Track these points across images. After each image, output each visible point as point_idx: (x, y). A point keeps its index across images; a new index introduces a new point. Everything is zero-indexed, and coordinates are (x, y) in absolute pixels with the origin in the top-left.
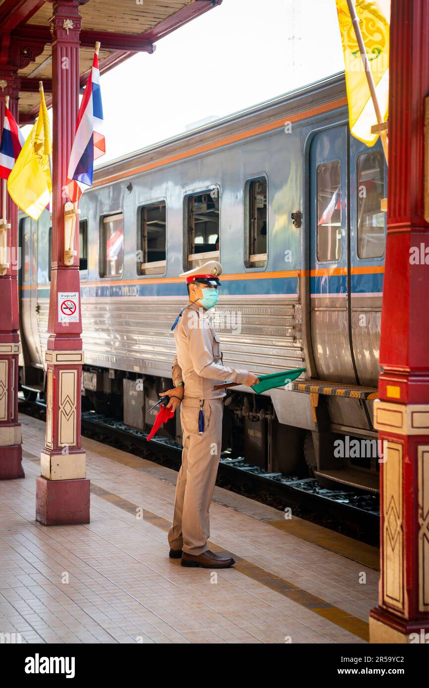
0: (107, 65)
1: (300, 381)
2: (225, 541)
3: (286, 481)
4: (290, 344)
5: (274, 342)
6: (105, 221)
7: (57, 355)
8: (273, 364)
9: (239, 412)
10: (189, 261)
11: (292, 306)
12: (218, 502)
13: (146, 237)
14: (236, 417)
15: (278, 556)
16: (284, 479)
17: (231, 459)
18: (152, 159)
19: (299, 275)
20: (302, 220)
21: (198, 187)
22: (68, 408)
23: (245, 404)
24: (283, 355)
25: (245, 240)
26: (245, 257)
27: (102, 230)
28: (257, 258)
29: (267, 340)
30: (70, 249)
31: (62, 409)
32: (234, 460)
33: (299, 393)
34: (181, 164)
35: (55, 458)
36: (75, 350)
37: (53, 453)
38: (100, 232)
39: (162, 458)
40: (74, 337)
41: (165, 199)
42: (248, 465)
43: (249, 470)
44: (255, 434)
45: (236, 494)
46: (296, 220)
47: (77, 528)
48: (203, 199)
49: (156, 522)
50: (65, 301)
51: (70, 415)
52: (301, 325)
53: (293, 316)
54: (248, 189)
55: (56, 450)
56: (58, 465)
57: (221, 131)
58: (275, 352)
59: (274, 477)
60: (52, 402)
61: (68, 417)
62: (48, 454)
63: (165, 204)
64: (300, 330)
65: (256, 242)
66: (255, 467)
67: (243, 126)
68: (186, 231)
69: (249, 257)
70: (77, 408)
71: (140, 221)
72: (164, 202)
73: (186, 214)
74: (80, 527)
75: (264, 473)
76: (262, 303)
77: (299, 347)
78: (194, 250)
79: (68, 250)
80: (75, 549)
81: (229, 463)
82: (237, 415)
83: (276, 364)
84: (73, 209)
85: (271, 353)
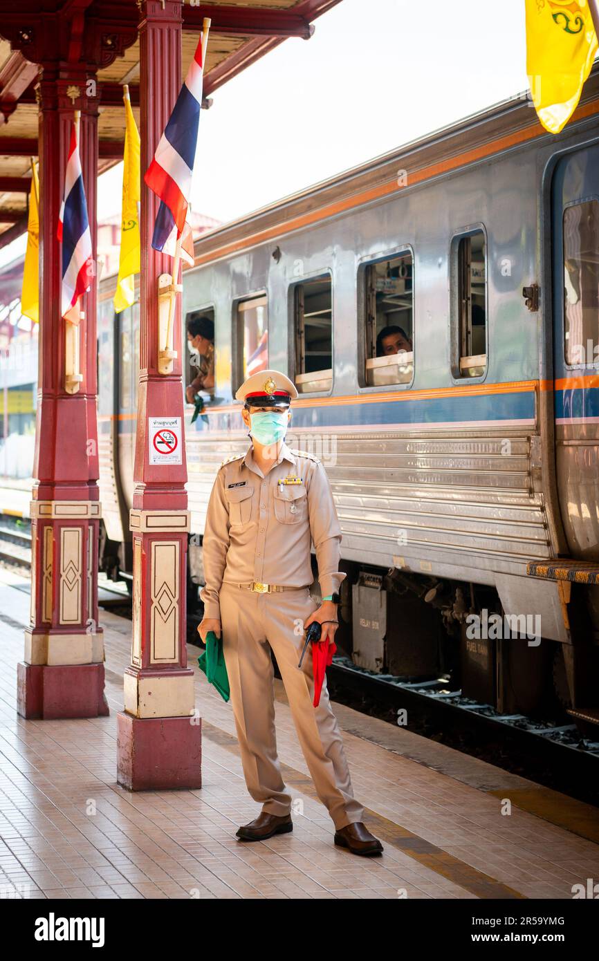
0: (241, 61)
1: (539, 561)
2: (416, 821)
3: (536, 728)
4: (523, 501)
5: (499, 498)
6: (240, 310)
7: (147, 516)
8: (498, 533)
9: (447, 613)
10: (368, 370)
11: (525, 439)
12: (412, 758)
13: (302, 332)
14: (444, 622)
15: (501, 847)
16: (531, 724)
17: (448, 692)
18: (310, 208)
19: (537, 388)
20: (541, 299)
21: (379, 250)
22: (165, 603)
23: (457, 599)
24: (513, 519)
25: (451, 333)
26: (452, 361)
27: (236, 324)
28: (473, 361)
29: (488, 495)
30: (166, 348)
31: (155, 604)
32: (454, 694)
33: (540, 581)
34: (354, 213)
35: (146, 682)
36: (176, 509)
37: (141, 674)
38: (233, 327)
39: (336, 688)
40: (174, 489)
41: (330, 271)
42: (475, 701)
43: (476, 710)
44: (477, 649)
45: (443, 746)
46: (530, 299)
47: (179, 796)
48: (400, 272)
49: (308, 788)
50: (160, 432)
51: (168, 614)
52: (540, 468)
53: (528, 455)
54: (457, 250)
55: (147, 669)
56: (150, 693)
57: (414, 159)
58: (500, 513)
59: (517, 721)
60: (140, 592)
61: (165, 617)
62: (134, 676)
63: (330, 279)
64: (540, 478)
65: (470, 336)
66: (486, 706)
67: (446, 150)
68: (363, 322)
69: (460, 360)
70: (180, 602)
71: (292, 307)
72: (328, 276)
73: (363, 295)
74: (185, 795)
75: (500, 715)
76: (479, 435)
77: (538, 506)
78: (375, 351)
79: (164, 349)
80: (173, 830)
81: (444, 698)
82: (446, 617)
83: (503, 534)
84: (171, 284)
85: (495, 516)
